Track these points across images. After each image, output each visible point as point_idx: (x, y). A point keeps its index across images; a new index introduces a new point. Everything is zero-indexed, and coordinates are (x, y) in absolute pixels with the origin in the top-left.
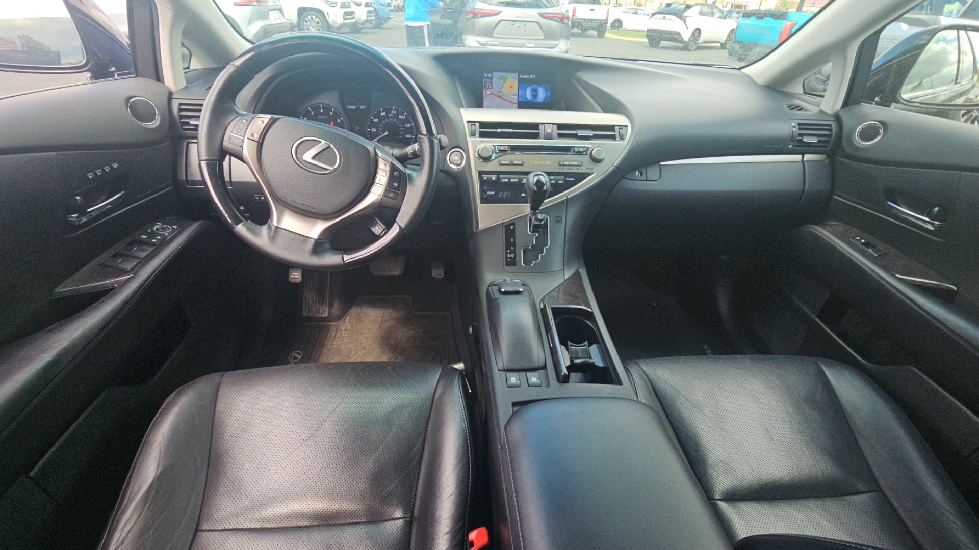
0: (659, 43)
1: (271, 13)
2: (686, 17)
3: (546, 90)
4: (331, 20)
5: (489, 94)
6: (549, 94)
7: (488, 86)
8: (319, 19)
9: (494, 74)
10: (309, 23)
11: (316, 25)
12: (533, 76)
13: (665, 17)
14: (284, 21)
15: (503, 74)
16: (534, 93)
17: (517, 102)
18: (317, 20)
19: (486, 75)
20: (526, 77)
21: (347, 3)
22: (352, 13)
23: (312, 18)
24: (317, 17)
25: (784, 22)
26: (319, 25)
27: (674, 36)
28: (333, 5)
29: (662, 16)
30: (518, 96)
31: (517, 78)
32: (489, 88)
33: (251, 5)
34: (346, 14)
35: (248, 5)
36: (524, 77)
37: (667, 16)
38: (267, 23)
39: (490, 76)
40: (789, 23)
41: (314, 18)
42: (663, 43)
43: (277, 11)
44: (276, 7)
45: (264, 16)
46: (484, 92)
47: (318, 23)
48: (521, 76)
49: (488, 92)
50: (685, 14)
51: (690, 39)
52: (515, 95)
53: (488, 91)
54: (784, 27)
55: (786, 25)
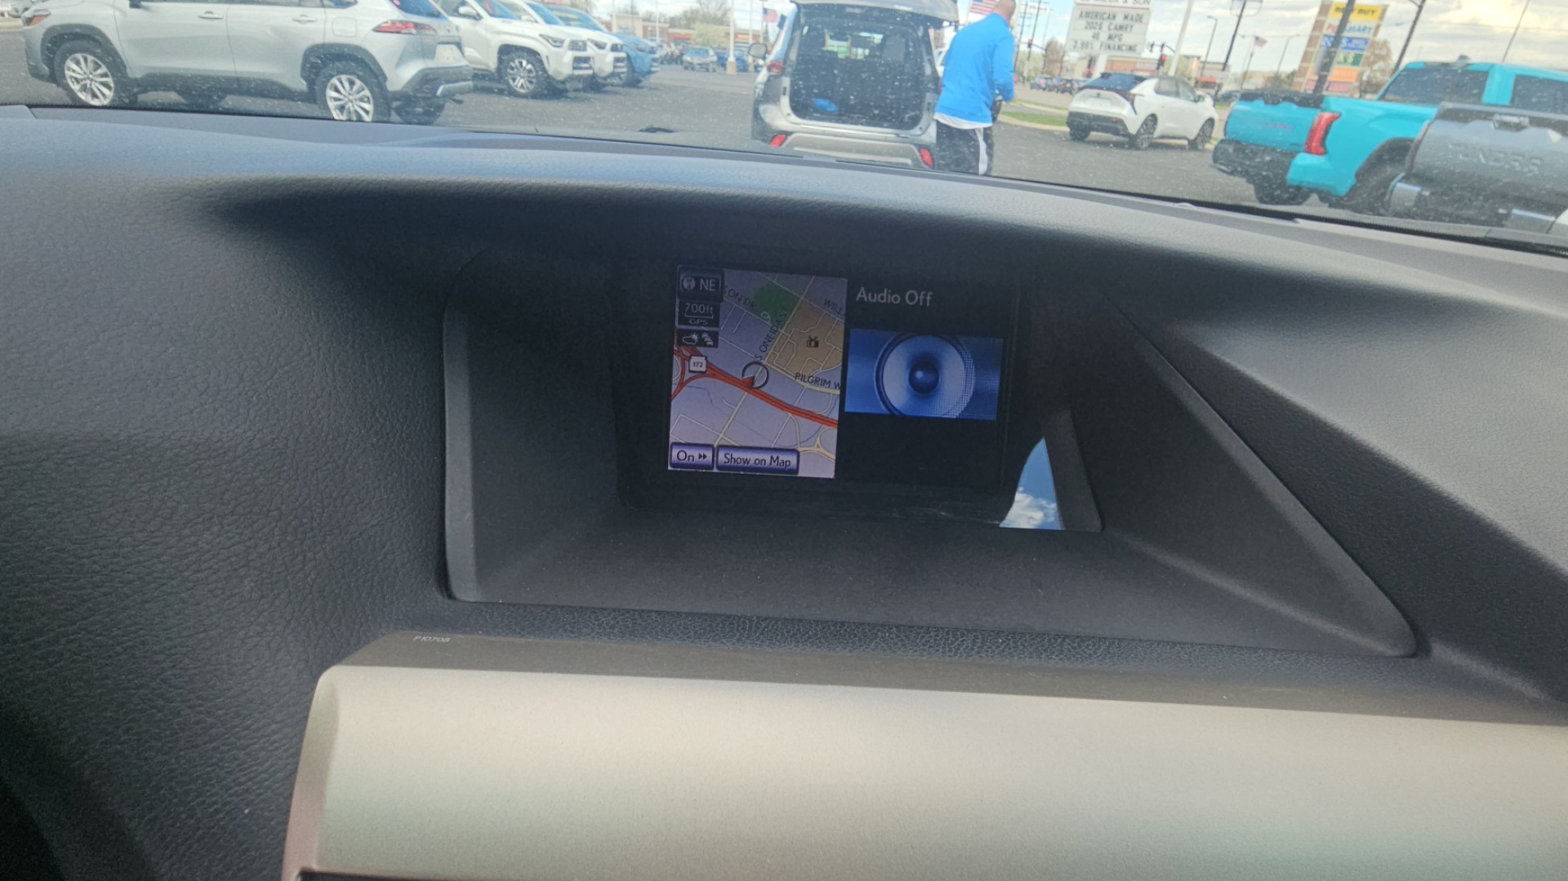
0: (1087, 135)
1: (440, 49)
2: (1134, 95)
3: (980, 363)
4: (551, 68)
5: (703, 374)
6: (993, 383)
7: (695, 337)
8: (533, 65)
9: (732, 278)
10: (515, 70)
11: (526, 74)
12: (924, 298)
13: (1099, 95)
14: (464, 63)
15: (775, 280)
16: (919, 375)
17: (835, 416)
18: (529, 67)
19: (688, 284)
20: (887, 297)
21: (581, 44)
22: (586, 60)
23: (521, 63)
24: (528, 62)
25: (1318, 111)
26: (532, 75)
27: (1113, 125)
28: (557, 44)
29: (1095, 92)
30: (843, 387)
31: (842, 302)
32: (702, 343)
33: (405, 33)
34: (577, 60)
35: (398, 32)
36: (877, 298)
37: (1103, 93)
38: (431, 64)
39: (709, 286)
40: (1327, 115)
41: (524, 63)
42: (1094, 135)
43: (453, 47)
44: (451, 40)
45: (428, 52)
46: (677, 360)
47: (530, 71)
48: (862, 294)
49: (697, 363)
50: (1134, 91)
51: (1139, 131)
52: (825, 383)
53: (694, 359)
54: (1316, 121)
55: (1321, 117)
